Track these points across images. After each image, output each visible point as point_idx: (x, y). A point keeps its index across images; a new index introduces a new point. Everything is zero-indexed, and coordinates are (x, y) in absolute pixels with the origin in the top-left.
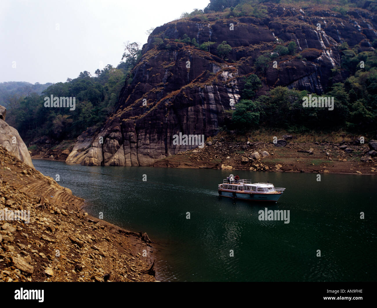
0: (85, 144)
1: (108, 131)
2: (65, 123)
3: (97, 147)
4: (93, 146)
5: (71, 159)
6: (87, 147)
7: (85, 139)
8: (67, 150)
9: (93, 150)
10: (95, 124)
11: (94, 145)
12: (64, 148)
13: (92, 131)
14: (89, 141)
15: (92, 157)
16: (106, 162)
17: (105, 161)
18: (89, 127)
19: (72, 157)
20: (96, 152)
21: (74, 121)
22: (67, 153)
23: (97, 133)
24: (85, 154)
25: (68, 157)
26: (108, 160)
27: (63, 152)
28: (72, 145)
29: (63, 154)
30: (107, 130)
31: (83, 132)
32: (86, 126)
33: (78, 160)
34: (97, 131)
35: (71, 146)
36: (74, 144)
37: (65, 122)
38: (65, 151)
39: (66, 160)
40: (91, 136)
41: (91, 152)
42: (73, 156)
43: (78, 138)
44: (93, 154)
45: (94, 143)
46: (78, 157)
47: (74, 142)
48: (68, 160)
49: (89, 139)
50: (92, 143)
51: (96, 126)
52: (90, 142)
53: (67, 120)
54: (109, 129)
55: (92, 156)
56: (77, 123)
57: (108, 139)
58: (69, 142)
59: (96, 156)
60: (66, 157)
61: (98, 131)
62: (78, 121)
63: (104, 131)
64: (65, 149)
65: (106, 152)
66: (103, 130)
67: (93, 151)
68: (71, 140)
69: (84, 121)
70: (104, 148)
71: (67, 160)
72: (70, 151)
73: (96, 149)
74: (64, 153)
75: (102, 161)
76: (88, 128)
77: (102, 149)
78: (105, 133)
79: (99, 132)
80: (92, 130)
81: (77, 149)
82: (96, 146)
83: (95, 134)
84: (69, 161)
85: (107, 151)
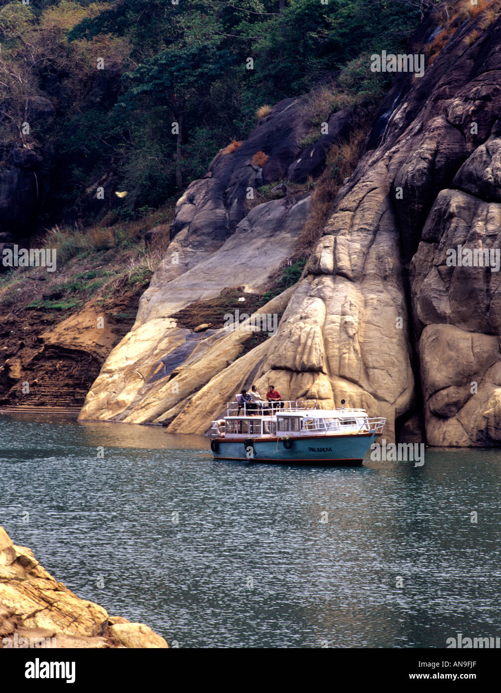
0: (248, 252)
1: (458, 126)
2: (64, 74)
3: (356, 277)
4: (320, 273)
5: (127, 396)
6: (262, 279)
7: (242, 214)
8: (84, 319)
9: (318, 304)
10: (330, 73)
11: (327, 260)
12: (57, 296)
13: (302, 137)
14: (280, 225)
15: (315, 371)
16: (442, 416)
17: (435, 404)
18: (273, 98)
19: (130, 373)
20: (345, 325)
21: (134, 55)
22: (87, 341)
23: (347, 152)
24: (248, 344)
25: (102, 378)
26: (452, 394)
27: (51, 337)
28: (132, 269)
29: (60, 352)
30: (439, 121)
31: (226, 151)
32: (245, 94)
33: (185, 397)
34: (344, 134)
35: (125, 283)
36: (149, 263)
37: (63, 62)
38: (71, 321)
39: (82, 402)
40: (300, 178)
41: (307, 327)
42: (144, 369)
43: (184, 209)
44: (319, 340)
45: (329, 240)
46: (189, 371)
47: (148, 238)
48: (100, 408)
49: (277, 209)
50: (310, 243)
51: (341, 90)
52: (286, 236)
53: (82, 45)
54: (457, 106)
55: (315, 359)
56: (163, 68)
57: (456, 200)
58: (103, 247)
59: (351, 358)
60: (85, 382)
61: (359, 136)
62: (173, 49)
63: (416, 125)
64: (71, 311)
65: (441, 318)
66: (409, 117)
67: (321, 318)
68: (120, 230)
69: (225, 44)
70: (416, 287)
71: (93, 400)
72: (110, 320)
73: (348, 292)
74: (67, 339)
75: (404, 400)
76: (263, 110)
77: (400, 297)
78: (428, 146)
79: (373, 144)
80: (300, 130)
81: (174, 307)
82: (345, 263)
83: (331, 160)
84: (107, 415)
85: (444, 306)
